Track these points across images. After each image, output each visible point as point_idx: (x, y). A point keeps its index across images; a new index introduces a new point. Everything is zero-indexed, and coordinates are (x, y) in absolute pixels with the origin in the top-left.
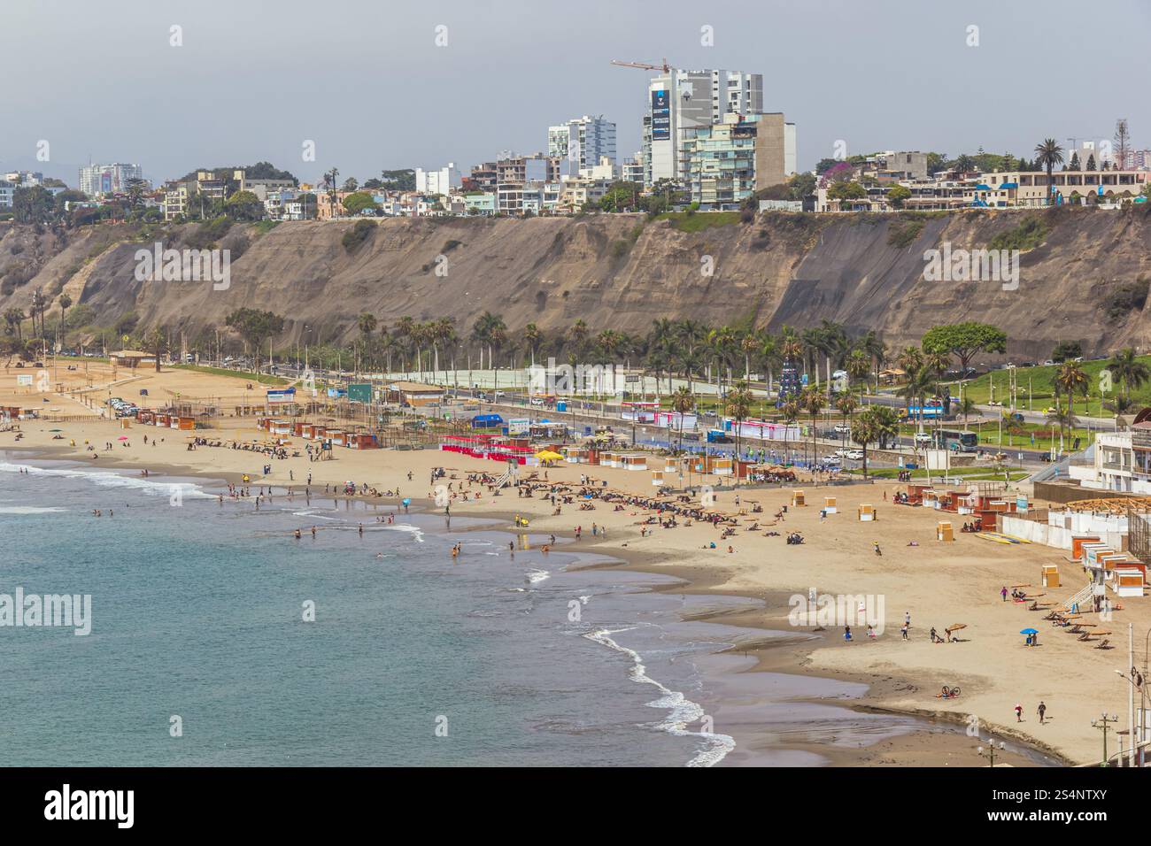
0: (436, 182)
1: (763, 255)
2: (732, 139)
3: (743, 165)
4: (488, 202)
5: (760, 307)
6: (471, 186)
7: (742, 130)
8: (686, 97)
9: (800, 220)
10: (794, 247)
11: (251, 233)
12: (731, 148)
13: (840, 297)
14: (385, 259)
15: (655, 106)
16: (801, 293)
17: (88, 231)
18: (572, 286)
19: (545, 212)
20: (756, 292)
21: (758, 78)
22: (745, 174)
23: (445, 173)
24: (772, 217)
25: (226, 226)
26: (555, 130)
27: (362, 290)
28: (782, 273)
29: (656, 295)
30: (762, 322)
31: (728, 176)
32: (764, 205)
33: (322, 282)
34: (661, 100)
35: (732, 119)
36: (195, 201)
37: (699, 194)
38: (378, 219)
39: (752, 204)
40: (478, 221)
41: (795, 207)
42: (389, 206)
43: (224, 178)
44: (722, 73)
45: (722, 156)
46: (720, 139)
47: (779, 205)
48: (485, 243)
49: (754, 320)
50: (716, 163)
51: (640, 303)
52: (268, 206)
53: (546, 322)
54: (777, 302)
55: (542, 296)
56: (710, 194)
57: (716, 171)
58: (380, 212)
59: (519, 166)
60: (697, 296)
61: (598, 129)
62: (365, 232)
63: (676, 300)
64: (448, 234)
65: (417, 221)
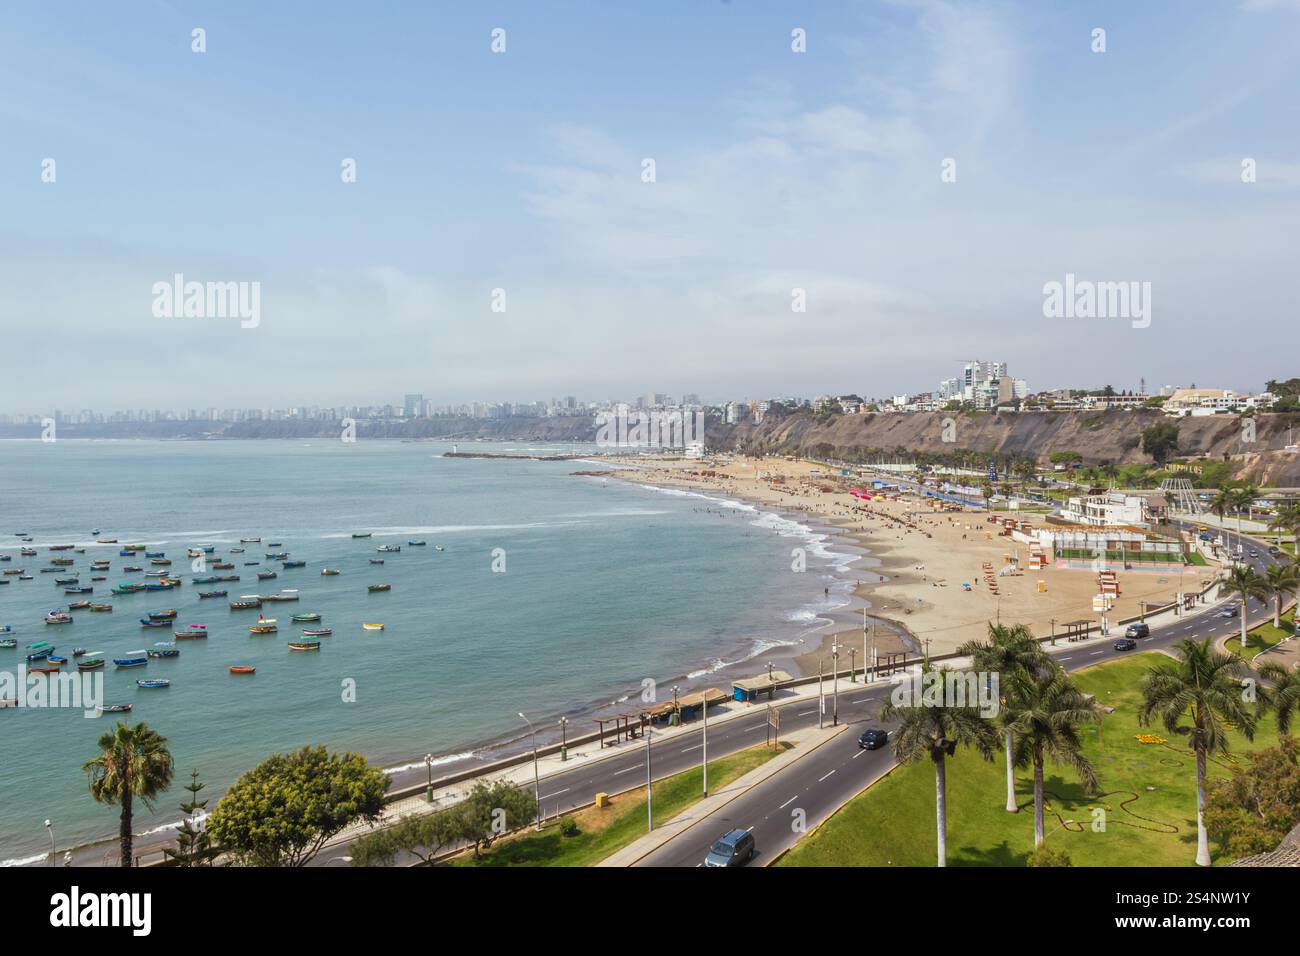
0: (900, 401)
1: (998, 426)
2: (990, 386)
3: (994, 394)
4: (914, 407)
5: (996, 444)
6: (911, 402)
7: (994, 382)
8: (978, 371)
9: (1012, 414)
10: (1011, 423)
11: (837, 417)
12: (990, 389)
13: (1025, 441)
14: (877, 426)
15: (967, 374)
16: (1011, 440)
17: (791, 417)
18: (932, 436)
19: (933, 411)
20: (995, 439)
21: (1005, 365)
22: (995, 398)
23: (903, 398)
24: (1003, 413)
25: (830, 415)
26: (944, 383)
27: (868, 436)
28: (1005, 433)
30: (997, 450)
31: (989, 398)
32: (1000, 409)
33: (856, 434)
34: (969, 372)
35: (991, 378)
36: (824, 407)
37: (979, 405)
38: (876, 413)
39: (996, 408)
40: (910, 413)
41: (1012, 409)
42: (881, 409)
43: (833, 401)
44: (992, 363)
45: (987, 391)
46: (986, 386)
47: (1005, 408)
48: (910, 422)
49: (994, 449)
50: (985, 394)
52: (845, 409)
53: (921, 449)
54: (1002, 443)
55: (922, 440)
56: (982, 405)
57: (984, 397)
58: (878, 410)
59: (930, 395)
60: (974, 440)
61: (959, 383)
62: (872, 417)
63: (967, 441)
64: (899, 418)
65: (888, 414)
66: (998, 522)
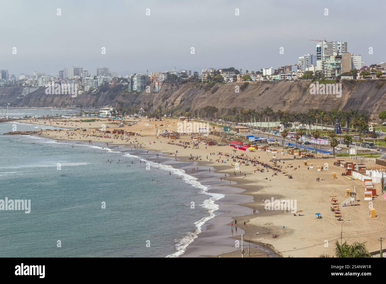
0: (268, 72)
2: (335, 60)
3: (338, 67)
4: (278, 77)
5: (340, 105)
6: (276, 73)
7: (338, 57)
8: (326, 49)
9: (352, 82)
10: (350, 89)
11: (219, 86)
12: (335, 62)
13: (361, 102)
14: (250, 92)
15: (318, 51)
16: (351, 102)
17: (183, 85)
18: (292, 100)
19: (292, 79)
20: (339, 101)
21: (346, 43)
22: (339, 69)
23: (270, 69)
24: (344, 81)
25: (214, 84)
26: (300, 58)
27: (243, 100)
28: (346, 96)
29: (313, 102)
30: (340, 109)
31: (334, 70)
32: (342, 78)
33: (234, 98)
34: (319, 50)
35: (335, 54)
36: (209, 77)
37: (327, 75)
38: (250, 82)
39: (339, 77)
40: (275, 82)
41: (351, 78)
42: (253, 78)
43: (216, 73)
44: (336, 42)
45: (332, 64)
46: (332, 60)
47: (346, 77)
48: (274, 89)
49: (338, 109)
50: (331, 66)
51: (309, 104)
52: (225, 79)
53: (284, 110)
54: (344, 104)
55: (284, 102)
56: (329, 74)
57: (331, 69)
58: (251, 80)
59: (290, 67)
60: (323, 102)
61: (312, 57)
62: (246, 85)
63: (318, 103)
64: (266, 85)
65: (259, 83)
66: (341, 165)
